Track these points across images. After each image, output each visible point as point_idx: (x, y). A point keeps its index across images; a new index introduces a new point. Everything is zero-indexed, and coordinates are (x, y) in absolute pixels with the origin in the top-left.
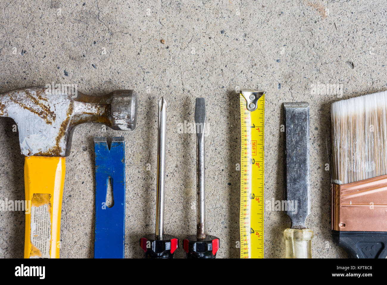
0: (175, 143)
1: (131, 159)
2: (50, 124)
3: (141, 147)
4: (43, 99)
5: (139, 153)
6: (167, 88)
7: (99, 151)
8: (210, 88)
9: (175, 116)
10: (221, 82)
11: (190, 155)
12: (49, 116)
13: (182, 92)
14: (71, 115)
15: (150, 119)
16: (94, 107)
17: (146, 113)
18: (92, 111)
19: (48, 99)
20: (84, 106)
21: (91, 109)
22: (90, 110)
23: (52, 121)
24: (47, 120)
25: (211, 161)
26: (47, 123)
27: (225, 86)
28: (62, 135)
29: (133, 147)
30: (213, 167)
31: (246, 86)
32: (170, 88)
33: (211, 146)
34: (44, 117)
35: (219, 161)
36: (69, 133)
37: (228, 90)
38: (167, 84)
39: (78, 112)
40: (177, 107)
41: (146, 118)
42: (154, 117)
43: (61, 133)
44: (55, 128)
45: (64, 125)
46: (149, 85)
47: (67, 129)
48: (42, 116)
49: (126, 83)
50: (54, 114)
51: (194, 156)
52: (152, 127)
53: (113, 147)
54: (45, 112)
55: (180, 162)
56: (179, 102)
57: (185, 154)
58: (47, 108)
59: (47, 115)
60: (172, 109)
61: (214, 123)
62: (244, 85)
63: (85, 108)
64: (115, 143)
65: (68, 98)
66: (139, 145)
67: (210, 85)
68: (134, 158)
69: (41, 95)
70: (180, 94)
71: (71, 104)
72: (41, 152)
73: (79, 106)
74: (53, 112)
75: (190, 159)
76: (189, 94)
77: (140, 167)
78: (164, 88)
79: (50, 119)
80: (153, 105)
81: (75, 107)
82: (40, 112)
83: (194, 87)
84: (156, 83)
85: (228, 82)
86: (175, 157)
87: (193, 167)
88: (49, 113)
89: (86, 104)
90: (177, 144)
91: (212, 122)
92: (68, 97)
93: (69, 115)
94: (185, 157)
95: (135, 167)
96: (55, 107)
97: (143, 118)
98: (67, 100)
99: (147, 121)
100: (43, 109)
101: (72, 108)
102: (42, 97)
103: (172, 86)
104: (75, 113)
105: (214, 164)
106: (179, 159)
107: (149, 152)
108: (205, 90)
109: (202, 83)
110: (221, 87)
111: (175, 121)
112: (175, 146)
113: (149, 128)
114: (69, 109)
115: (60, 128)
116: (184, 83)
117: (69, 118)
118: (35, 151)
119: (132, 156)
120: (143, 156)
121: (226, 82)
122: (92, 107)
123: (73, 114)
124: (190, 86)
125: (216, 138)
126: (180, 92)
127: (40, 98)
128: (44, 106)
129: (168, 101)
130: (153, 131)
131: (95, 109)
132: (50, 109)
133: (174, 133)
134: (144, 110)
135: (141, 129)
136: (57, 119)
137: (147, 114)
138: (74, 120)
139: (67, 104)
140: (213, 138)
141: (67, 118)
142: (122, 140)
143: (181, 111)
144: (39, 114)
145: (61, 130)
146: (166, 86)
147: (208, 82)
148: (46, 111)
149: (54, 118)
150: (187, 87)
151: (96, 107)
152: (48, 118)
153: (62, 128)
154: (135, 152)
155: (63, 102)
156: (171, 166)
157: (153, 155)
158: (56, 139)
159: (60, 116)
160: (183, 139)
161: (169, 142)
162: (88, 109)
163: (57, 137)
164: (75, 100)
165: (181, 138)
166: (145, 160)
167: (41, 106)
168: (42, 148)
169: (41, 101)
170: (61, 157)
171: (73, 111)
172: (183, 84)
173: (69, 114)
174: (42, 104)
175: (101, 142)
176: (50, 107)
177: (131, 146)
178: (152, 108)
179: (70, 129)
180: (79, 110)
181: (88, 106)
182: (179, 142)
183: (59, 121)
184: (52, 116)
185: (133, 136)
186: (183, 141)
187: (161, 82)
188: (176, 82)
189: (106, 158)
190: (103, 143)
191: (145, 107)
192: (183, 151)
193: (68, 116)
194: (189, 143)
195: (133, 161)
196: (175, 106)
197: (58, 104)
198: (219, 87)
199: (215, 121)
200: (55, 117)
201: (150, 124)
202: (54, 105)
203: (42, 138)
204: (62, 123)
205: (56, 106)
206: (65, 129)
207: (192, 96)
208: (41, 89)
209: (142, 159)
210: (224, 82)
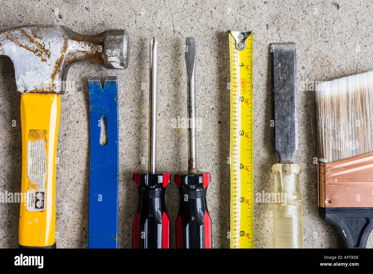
0: (166, 83)
1: (124, 99)
2: (44, 62)
3: (133, 87)
4: (38, 37)
5: (131, 93)
6: (158, 30)
7: (92, 90)
8: (200, 29)
9: (166, 56)
10: (210, 24)
11: (181, 94)
12: (44, 54)
13: (173, 34)
14: (65, 52)
15: (142, 60)
16: (87, 45)
17: (138, 54)
18: (86, 49)
19: (43, 37)
20: (78, 44)
21: (85, 47)
22: (83, 48)
23: (47, 59)
24: (42, 58)
25: (201, 100)
26: (42, 61)
27: (214, 28)
28: (57, 72)
29: (126, 87)
30: (204, 106)
31: (235, 27)
32: (161, 30)
33: (202, 85)
34: (39, 55)
35: (209, 100)
36: (63, 71)
37: (217, 31)
38: (158, 25)
39: (72, 50)
40: (168, 48)
41: (138, 59)
42: (146, 58)
43: (56, 71)
44: (50, 65)
45: (59, 63)
46: (141, 27)
47: (61, 67)
48: (37, 54)
49: (118, 25)
50: (49, 52)
51: (185, 96)
52: (144, 67)
53: (107, 86)
54: (40, 50)
55: (172, 101)
56: (170, 44)
57: (176, 94)
58: (42, 46)
59: (42, 52)
60: (163, 50)
61: (204, 63)
62: (232, 26)
63: (79, 46)
64: (108, 82)
65: (62, 37)
66: (132, 85)
67: (200, 27)
68: (127, 98)
69: (36, 33)
70: (170, 36)
71: (65, 42)
72: (37, 89)
73: (73, 44)
74: (48, 50)
75: (181, 98)
76: (179, 35)
77: (133, 106)
78: (155, 30)
79: (45, 57)
80: (145, 46)
81: (69, 45)
82: (35, 49)
83: (184, 29)
84: (147, 24)
85: (218, 24)
86: (166, 97)
87: (184, 106)
88: (44, 51)
89: (80, 43)
90: (168, 84)
91: (202, 63)
92: (63, 35)
93: (64, 53)
94: (176, 96)
95: (128, 107)
96: (49, 45)
97: (135, 59)
98: (62, 38)
99: (139, 62)
100: (38, 47)
101: (66, 46)
102: (38, 36)
103: (163, 28)
104: (70, 51)
105: (204, 103)
106: (170, 98)
107: (142, 92)
108: (195, 31)
109: (192, 25)
110: (210, 28)
111: (167, 62)
112: (167, 86)
113: (141, 69)
114: (64, 47)
115: (55, 66)
116: (175, 25)
117: (63, 55)
118: (31, 89)
119: (125, 96)
120: (135, 96)
121: (216, 24)
122: (85, 46)
123: (67, 52)
124: (180, 28)
125: (206, 78)
126: (171, 34)
127: (35, 36)
128: (39, 44)
129: (159, 42)
130: (145, 71)
131: (89, 48)
132: (45, 47)
133: (165, 74)
134: (136, 51)
135: (133, 69)
136: (52, 56)
137: (139, 56)
138: (68, 58)
139: (61, 42)
140: (203, 77)
141: (61, 56)
142: (115, 79)
143: (172, 52)
144: (34, 52)
145: (56, 67)
146: (157, 28)
147: (197, 24)
148: (41, 48)
149: (49, 56)
150: (178, 28)
151: (89, 45)
152: (43, 55)
153: (57, 65)
154: (128, 92)
155: (57, 40)
156: (162, 105)
157: (146, 94)
158: (51, 76)
159: (55, 54)
160: (174, 79)
161: (161, 82)
162: (82, 47)
163: (52, 75)
164: (69, 38)
165: (173, 78)
166: (138, 100)
167: (36, 44)
168: (37, 85)
169: (36, 40)
170: (56, 95)
171: (67, 49)
172: (173, 26)
173: (63, 51)
174: (37, 43)
175: (95, 81)
176: (45, 45)
177: (124, 86)
178: (143, 49)
179: (64, 67)
180: (73, 48)
181: (82, 44)
182: (170, 82)
183: (54, 59)
184: (46, 53)
185: (126, 77)
186: (174, 81)
187: (153, 24)
188: (167, 24)
189: (99, 97)
190: (97, 82)
191: (137, 49)
192: (174, 90)
193: (62, 53)
194: (180, 83)
195: (126, 101)
196: (166, 47)
197: (52, 42)
198: (209, 29)
199: (204, 62)
200: (50, 54)
201: (142, 64)
202: (49, 43)
203: (37, 76)
204: (57, 61)
205: (51, 44)
206: (59, 67)
207: (183, 38)
208: (36, 28)
209: (134, 98)
210: (213, 23)
